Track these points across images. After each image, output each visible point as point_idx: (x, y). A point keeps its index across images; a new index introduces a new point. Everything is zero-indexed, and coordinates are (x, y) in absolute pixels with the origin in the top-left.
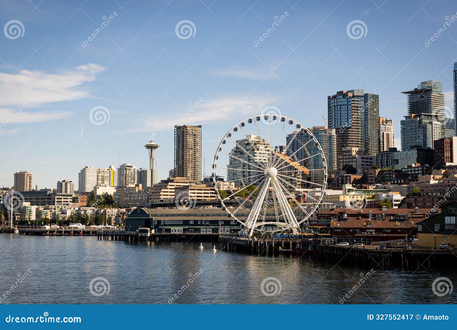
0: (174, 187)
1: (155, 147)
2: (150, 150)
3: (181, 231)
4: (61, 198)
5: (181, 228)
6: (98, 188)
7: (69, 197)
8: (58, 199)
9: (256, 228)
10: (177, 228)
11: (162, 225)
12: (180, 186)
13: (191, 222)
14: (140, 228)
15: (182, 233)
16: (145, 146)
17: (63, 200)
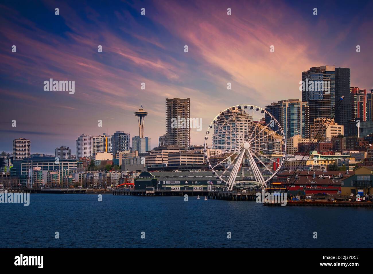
0: (167, 154)
1: (145, 114)
2: (139, 117)
3: (179, 189)
4: (67, 164)
5: (179, 187)
6: (97, 154)
7: (74, 163)
8: (64, 164)
9: (235, 185)
10: (176, 187)
11: (164, 185)
12: (172, 152)
13: (186, 182)
14: (147, 186)
15: (179, 190)
16: (135, 114)
17: (69, 165)
